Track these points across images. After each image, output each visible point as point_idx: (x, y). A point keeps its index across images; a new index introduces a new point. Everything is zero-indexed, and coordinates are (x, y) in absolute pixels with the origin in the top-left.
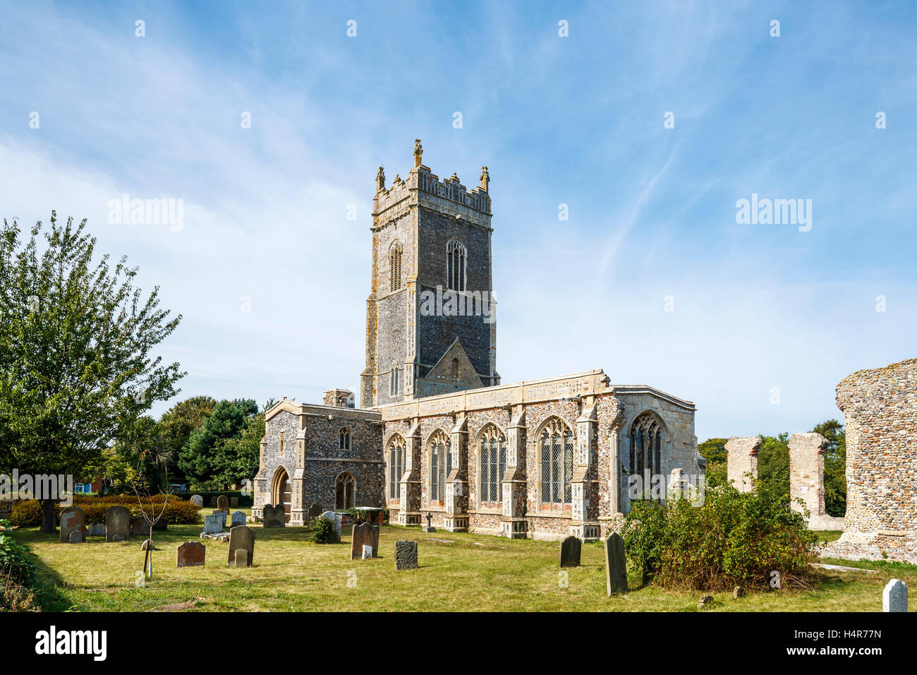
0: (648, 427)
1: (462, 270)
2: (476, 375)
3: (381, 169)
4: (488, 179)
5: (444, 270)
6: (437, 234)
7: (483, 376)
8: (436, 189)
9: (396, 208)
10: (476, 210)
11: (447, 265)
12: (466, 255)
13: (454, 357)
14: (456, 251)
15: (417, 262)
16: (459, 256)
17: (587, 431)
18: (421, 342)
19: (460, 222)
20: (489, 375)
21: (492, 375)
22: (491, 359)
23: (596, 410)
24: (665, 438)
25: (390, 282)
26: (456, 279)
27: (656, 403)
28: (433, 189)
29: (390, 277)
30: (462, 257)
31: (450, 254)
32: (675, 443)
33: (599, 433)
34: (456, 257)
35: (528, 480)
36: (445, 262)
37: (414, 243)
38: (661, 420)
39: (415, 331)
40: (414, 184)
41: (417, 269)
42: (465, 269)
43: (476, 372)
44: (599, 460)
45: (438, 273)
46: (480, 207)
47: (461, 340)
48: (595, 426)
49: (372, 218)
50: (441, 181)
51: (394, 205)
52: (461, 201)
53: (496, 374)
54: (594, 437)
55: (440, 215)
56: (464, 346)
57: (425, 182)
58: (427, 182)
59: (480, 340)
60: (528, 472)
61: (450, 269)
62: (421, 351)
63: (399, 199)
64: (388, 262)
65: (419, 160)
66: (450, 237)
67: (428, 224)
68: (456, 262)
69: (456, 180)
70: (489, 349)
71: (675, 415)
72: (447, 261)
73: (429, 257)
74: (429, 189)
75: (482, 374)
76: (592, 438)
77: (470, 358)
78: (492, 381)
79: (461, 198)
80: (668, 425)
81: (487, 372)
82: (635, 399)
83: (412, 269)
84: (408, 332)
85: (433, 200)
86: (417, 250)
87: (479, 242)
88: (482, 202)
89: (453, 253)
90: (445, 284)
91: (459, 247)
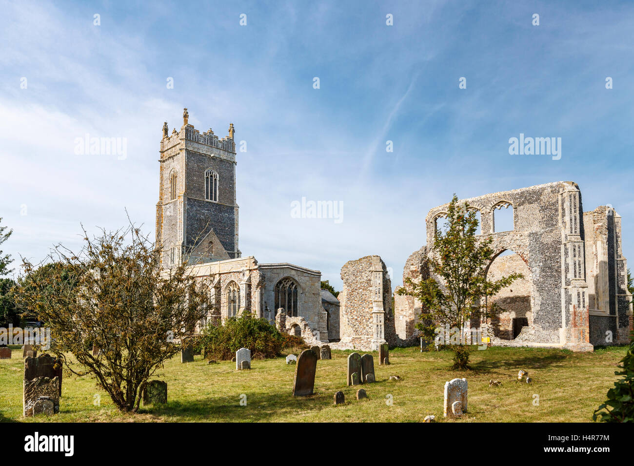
0: (288, 285)
1: (215, 188)
2: (225, 251)
3: (166, 123)
4: (234, 131)
5: (203, 187)
6: (198, 166)
7: (229, 252)
8: (198, 140)
9: (173, 148)
10: (225, 151)
11: (205, 185)
12: (218, 179)
13: (210, 240)
14: (211, 176)
15: (184, 183)
16: (214, 179)
17: (244, 289)
18: (187, 233)
19: (214, 158)
20: (234, 251)
21: (236, 251)
22: (235, 241)
23: (250, 277)
24: (300, 291)
25: (170, 194)
26: (211, 193)
27: (293, 272)
28: (195, 138)
29: (170, 191)
30: (215, 180)
31: (207, 178)
32: (307, 294)
33: (252, 290)
34: (211, 180)
35: (222, 315)
36: (204, 183)
37: (182, 172)
38: (296, 281)
39: (183, 226)
40: (182, 136)
41: (184, 188)
42: (217, 187)
43: (225, 249)
44: (252, 304)
45: (199, 190)
46: (228, 148)
47: (215, 230)
48: (249, 286)
49: (160, 153)
50: (201, 133)
51: (172, 147)
52: (215, 146)
53: (238, 251)
54: (249, 292)
55: (200, 155)
56: (217, 234)
57: (190, 135)
58: (192, 135)
59: (227, 230)
60: (221, 311)
61: (207, 187)
62: (187, 238)
63: (175, 144)
64: (169, 182)
65: (186, 121)
66: (207, 168)
67: (192, 160)
68: (211, 183)
69: (211, 132)
70: (234, 235)
71: (307, 278)
72: (205, 183)
73: (193, 180)
74: (193, 139)
75: (229, 250)
76: (248, 292)
77: (221, 241)
78: (236, 255)
79: (215, 143)
80: (301, 284)
81: (233, 249)
82: (279, 271)
83: (181, 188)
84: (178, 226)
85: (196, 145)
86: (184, 176)
87: (227, 170)
88: (229, 146)
89: (209, 177)
90: (204, 197)
91: (214, 174)
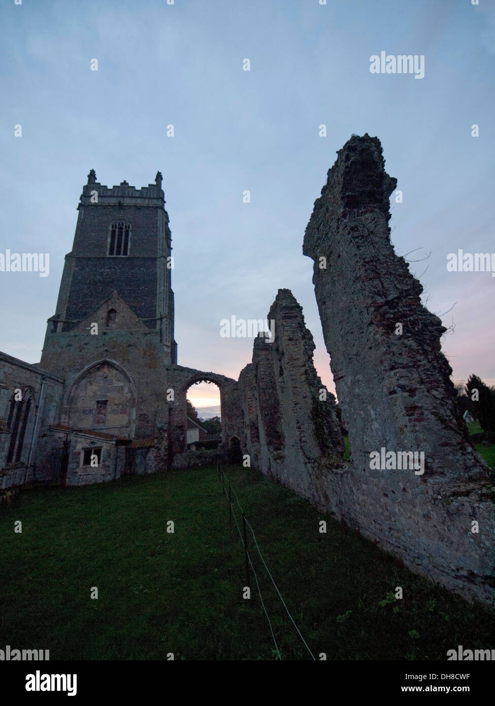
1: (126, 240)
2: (137, 320)
5: (104, 243)
6: (99, 220)
7: (146, 319)
8: (103, 193)
10: (145, 198)
11: (110, 239)
12: (130, 229)
13: (110, 308)
14: (121, 228)
16: (124, 231)
18: (69, 302)
19: (126, 208)
20: (155, 317)
21: (158, 317)
26: (119, 247)
30: (127, 232)
31: (114, 232)
34: (120, 232)
36: (107, 238)
42: (129, 239)
43: (138, 317)
45: (98, 246)
46: (150, 195)
47: (120, 292)
50: (109, 187)
52: (129, 195)
55: (105, 208)
56: (124, 297)
61: (112, 241)
66: (114, 219)
67: (91, 216)
68: (120, 235)
69: (124, 184)
70: (156, 295)
72: (110, 237)
73: (89, 237)
75: (144, 317)
77: (131, 307)
79: (129, 193)
81: (153, 315)
85: (99, 200)
87: (147, 217)
88: (152, 192)
89: (117, 230)
90: (105, 253)
91: (124, 224)
